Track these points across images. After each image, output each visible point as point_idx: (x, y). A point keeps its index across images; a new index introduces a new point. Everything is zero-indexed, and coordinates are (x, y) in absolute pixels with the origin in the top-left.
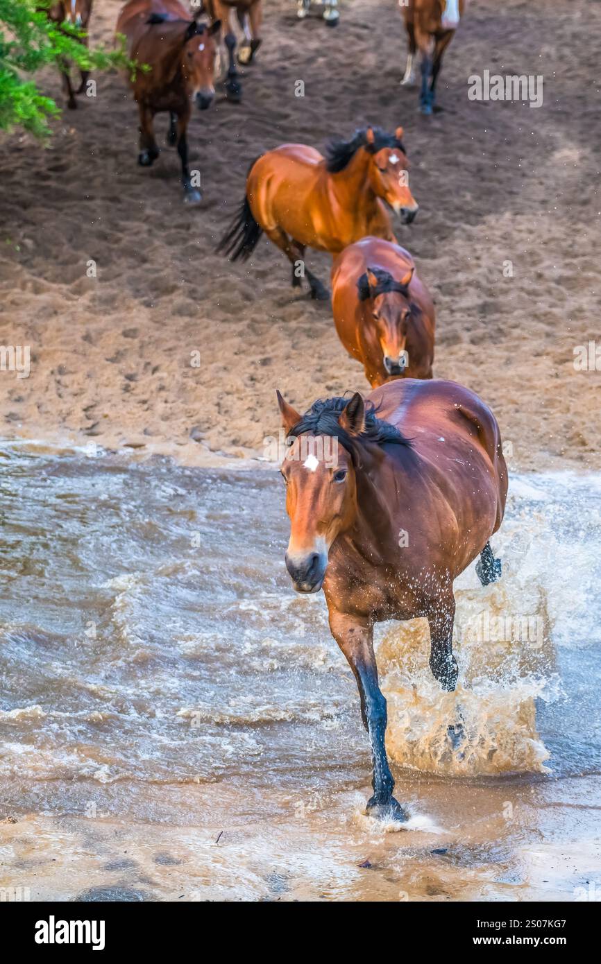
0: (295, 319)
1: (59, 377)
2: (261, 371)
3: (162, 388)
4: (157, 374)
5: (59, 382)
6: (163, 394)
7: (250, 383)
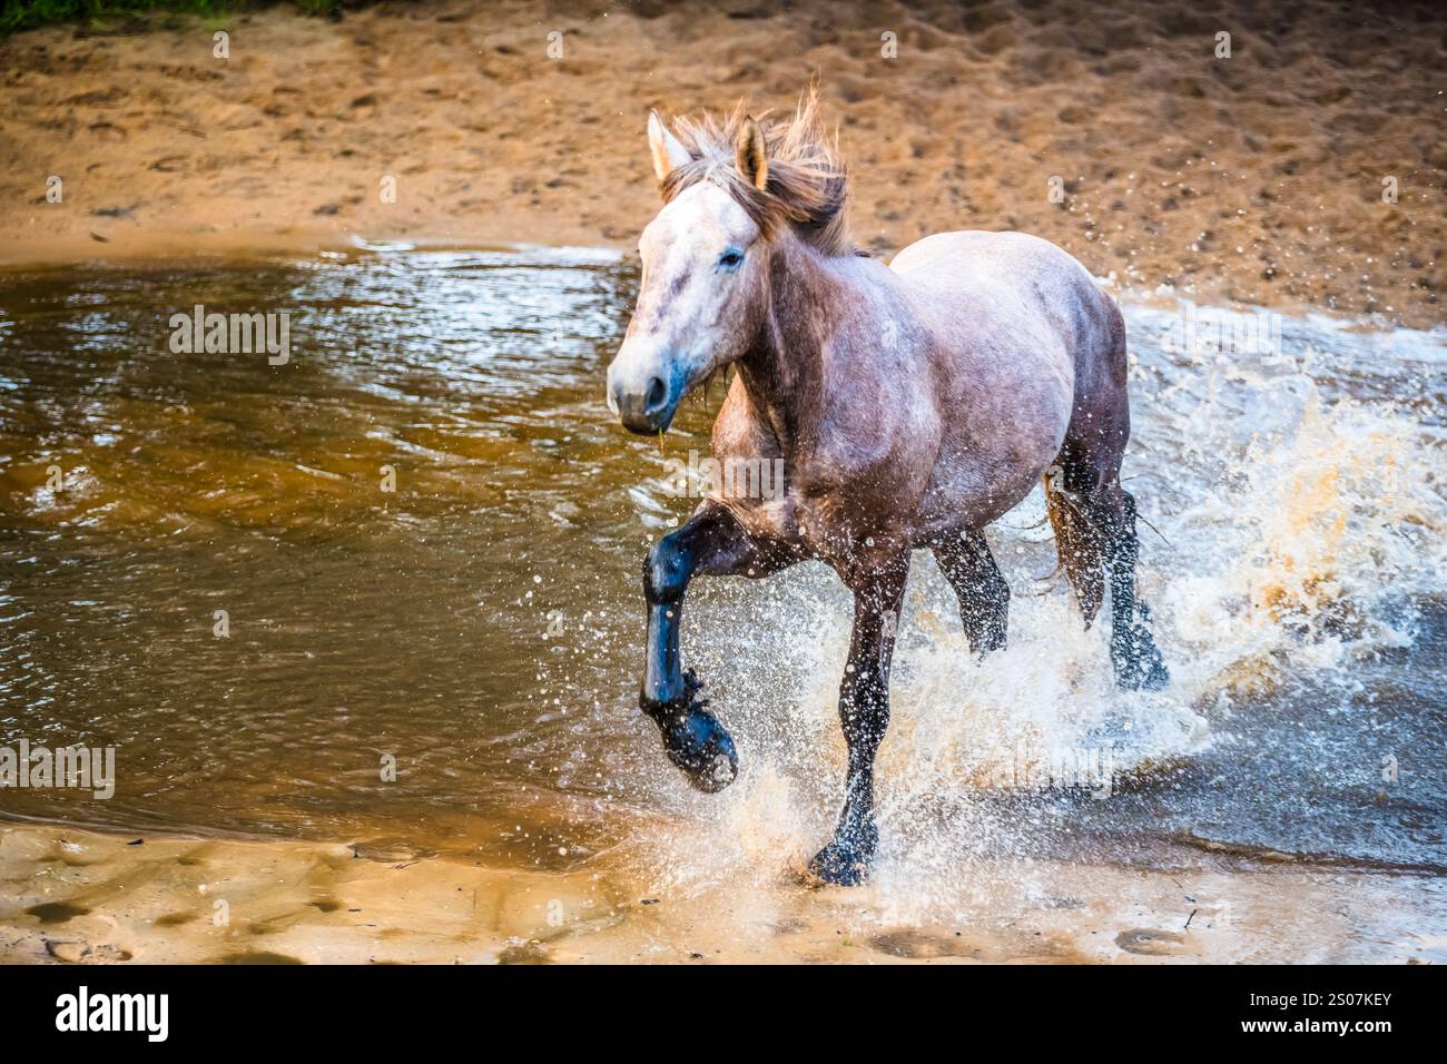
0: (1336, 101)
1: (956, 183)
2: (1282, 182)
3: (1118, 206)
4: (1114, 183)
5: (955, 191)
6: (1120, 214)
7: (1260, 201)
